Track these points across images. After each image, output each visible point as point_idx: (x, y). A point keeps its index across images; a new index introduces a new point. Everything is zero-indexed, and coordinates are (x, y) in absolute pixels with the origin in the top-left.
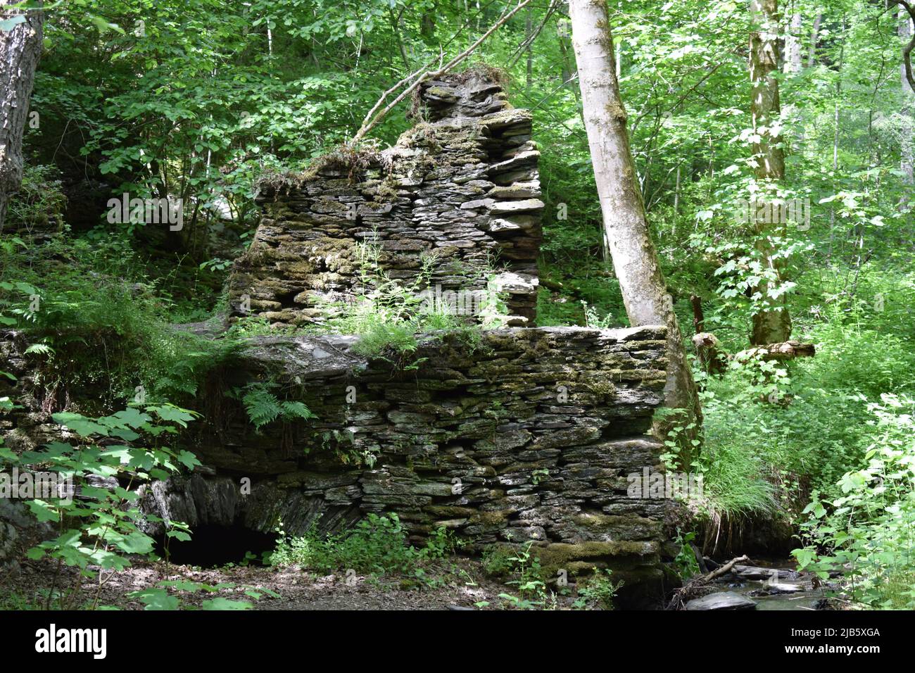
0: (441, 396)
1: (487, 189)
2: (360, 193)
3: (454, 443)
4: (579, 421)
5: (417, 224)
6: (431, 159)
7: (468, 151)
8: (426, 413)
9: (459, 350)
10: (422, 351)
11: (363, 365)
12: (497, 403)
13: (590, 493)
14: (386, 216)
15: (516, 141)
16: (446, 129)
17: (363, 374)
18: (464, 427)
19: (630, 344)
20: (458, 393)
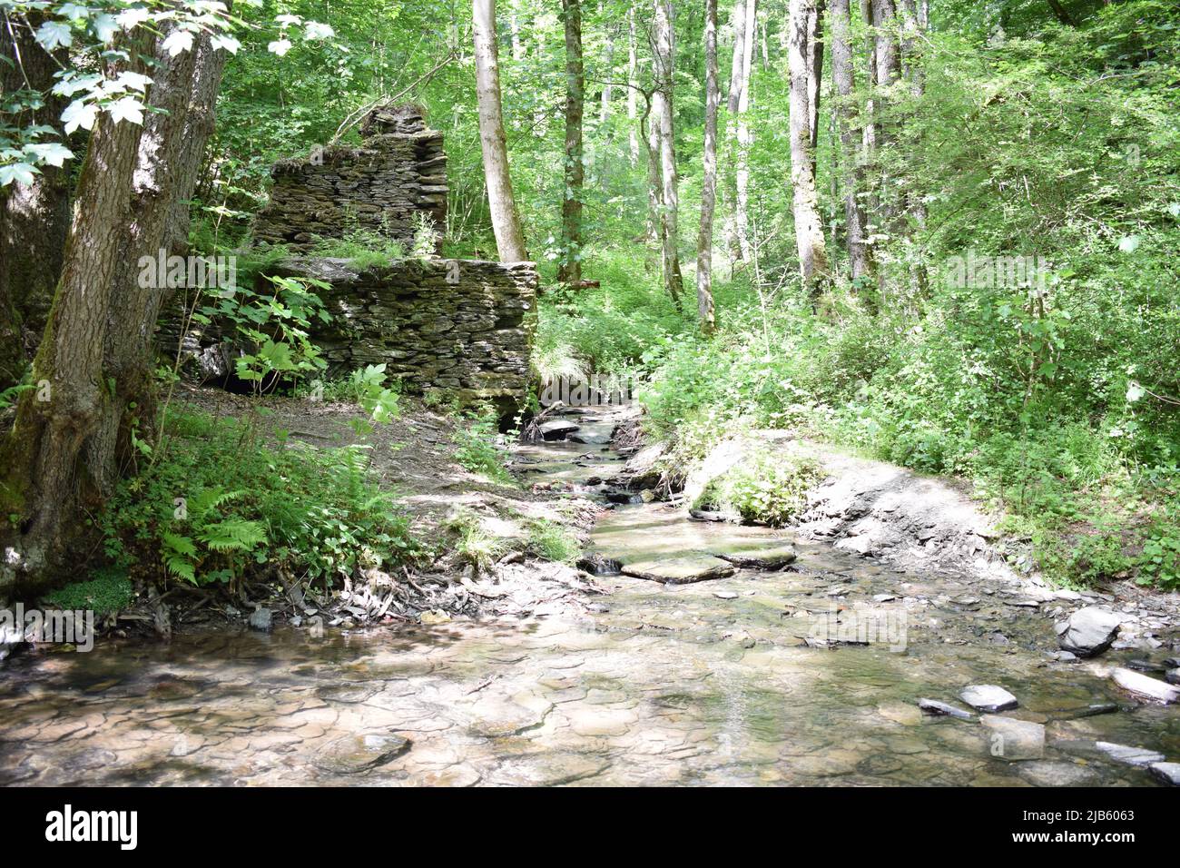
0: (401, 298)
1: (415, 177)
2: (338, 174)
3: (408, 326)
4: (483, 317)
5: (372, 196)
6: (384, 157)
7: (405, 153)
8: (393, 307)
9: (414, 270)
10: (393, 270)
11: (356, 277)
12: (435, 303)
13: (486, 360)
14: (354, 190)
15: (433, 149)
16: (393, 139)
17: (356, 281)
18: (415, 317)
19: (514, 272)
20: (413, 296)
